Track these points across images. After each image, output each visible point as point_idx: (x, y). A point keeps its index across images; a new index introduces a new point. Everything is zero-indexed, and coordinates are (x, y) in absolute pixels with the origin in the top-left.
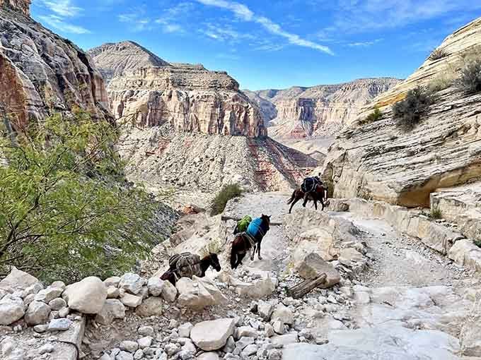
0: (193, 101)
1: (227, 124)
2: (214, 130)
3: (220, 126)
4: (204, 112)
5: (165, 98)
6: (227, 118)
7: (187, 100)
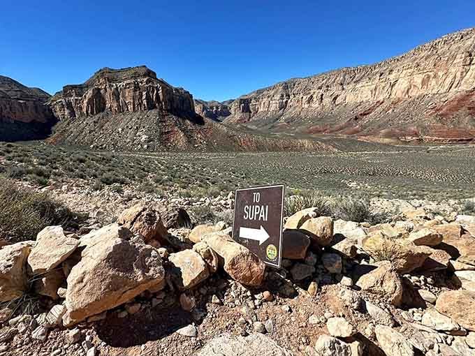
0: (121, 89)
1: (145, 102)
2: (136, 109)
3: (140, 104)
4: (128, 96)
5: (102, 91)
6: (144, 97)
7: (117, 89)
